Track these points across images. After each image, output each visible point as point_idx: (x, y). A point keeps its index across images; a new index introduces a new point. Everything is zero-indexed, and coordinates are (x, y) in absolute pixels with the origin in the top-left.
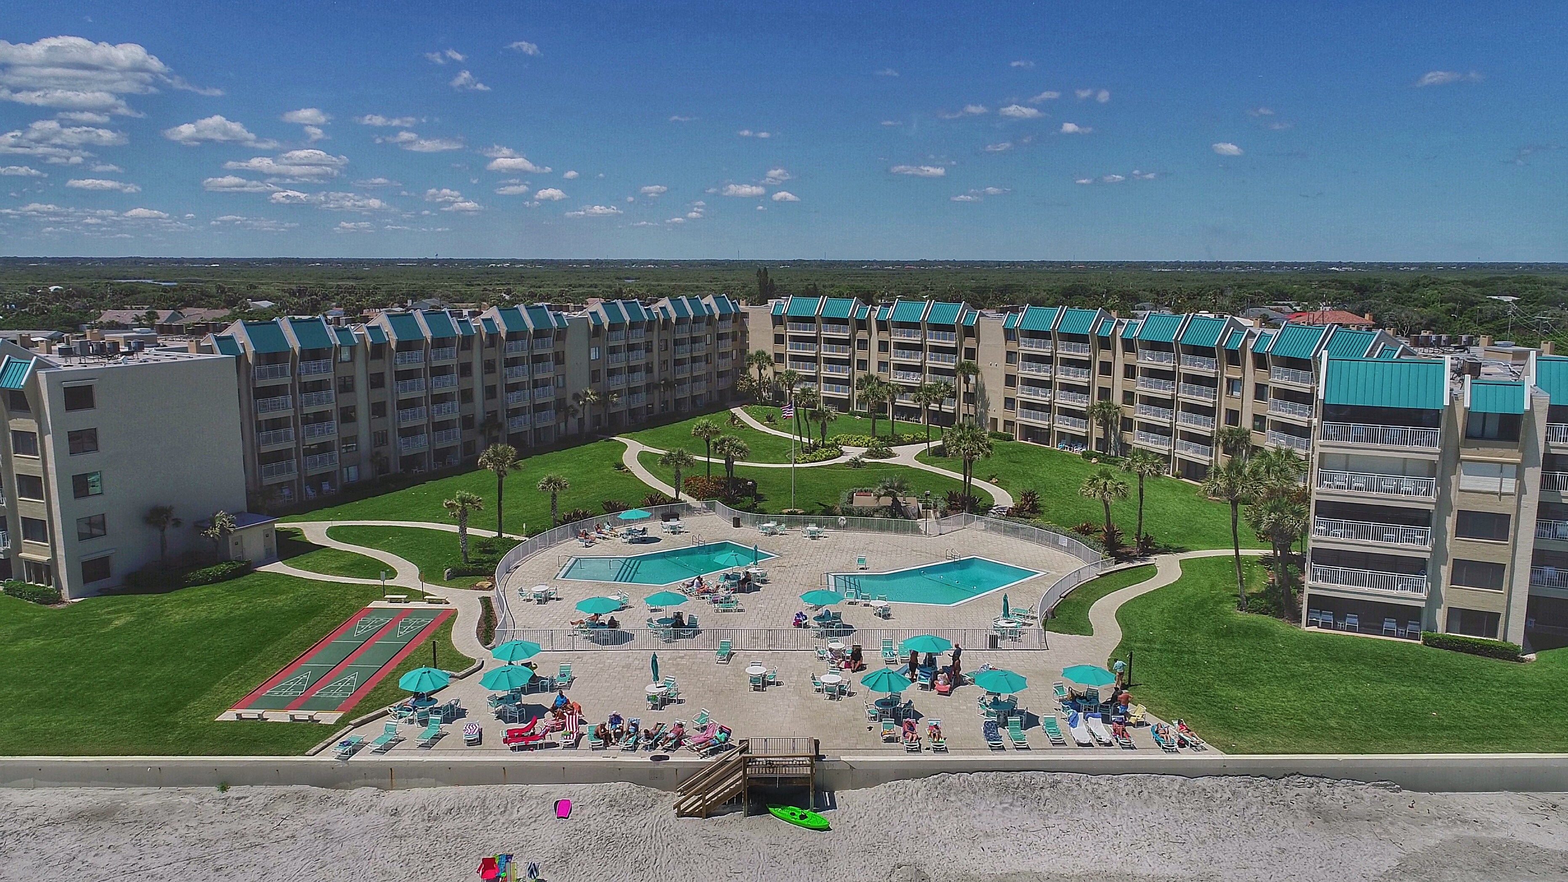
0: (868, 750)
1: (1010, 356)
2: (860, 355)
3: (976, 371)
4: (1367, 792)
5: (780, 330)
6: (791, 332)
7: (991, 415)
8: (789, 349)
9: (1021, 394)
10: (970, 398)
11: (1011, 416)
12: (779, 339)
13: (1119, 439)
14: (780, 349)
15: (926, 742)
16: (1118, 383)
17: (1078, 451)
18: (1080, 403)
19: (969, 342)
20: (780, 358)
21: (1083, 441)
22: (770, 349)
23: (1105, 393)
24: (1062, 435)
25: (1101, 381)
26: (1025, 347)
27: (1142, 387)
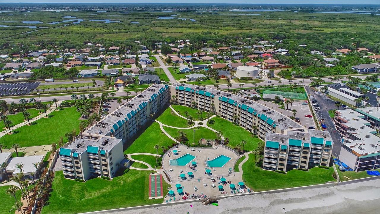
0: (220, 196)
1: (220, 104)
2: (192, 98)
3: (214, 105)
4: (268, 194)
5: (177, 91)
6: (179, 92)
7: (216, 112)
8: (179, 95)
9: (222, 110)
10: (213, 108)
11: (220, 113)
12: (177, 93)
13: (238, 121)
14: (177, 95)
15: (226, 194)
16: (238, 113)
17: (231, 121)
18: (232, 114)
19: (212, 100)
20: (177, 96)
21: (232, 120)
22: (175, 95)
23: (235, 114)
24: (228, 118)
25: (235, 112)
26: (222, 103)
27: (242, 115)
